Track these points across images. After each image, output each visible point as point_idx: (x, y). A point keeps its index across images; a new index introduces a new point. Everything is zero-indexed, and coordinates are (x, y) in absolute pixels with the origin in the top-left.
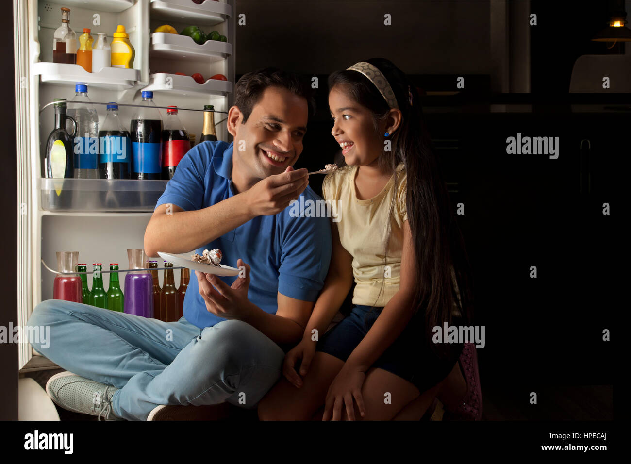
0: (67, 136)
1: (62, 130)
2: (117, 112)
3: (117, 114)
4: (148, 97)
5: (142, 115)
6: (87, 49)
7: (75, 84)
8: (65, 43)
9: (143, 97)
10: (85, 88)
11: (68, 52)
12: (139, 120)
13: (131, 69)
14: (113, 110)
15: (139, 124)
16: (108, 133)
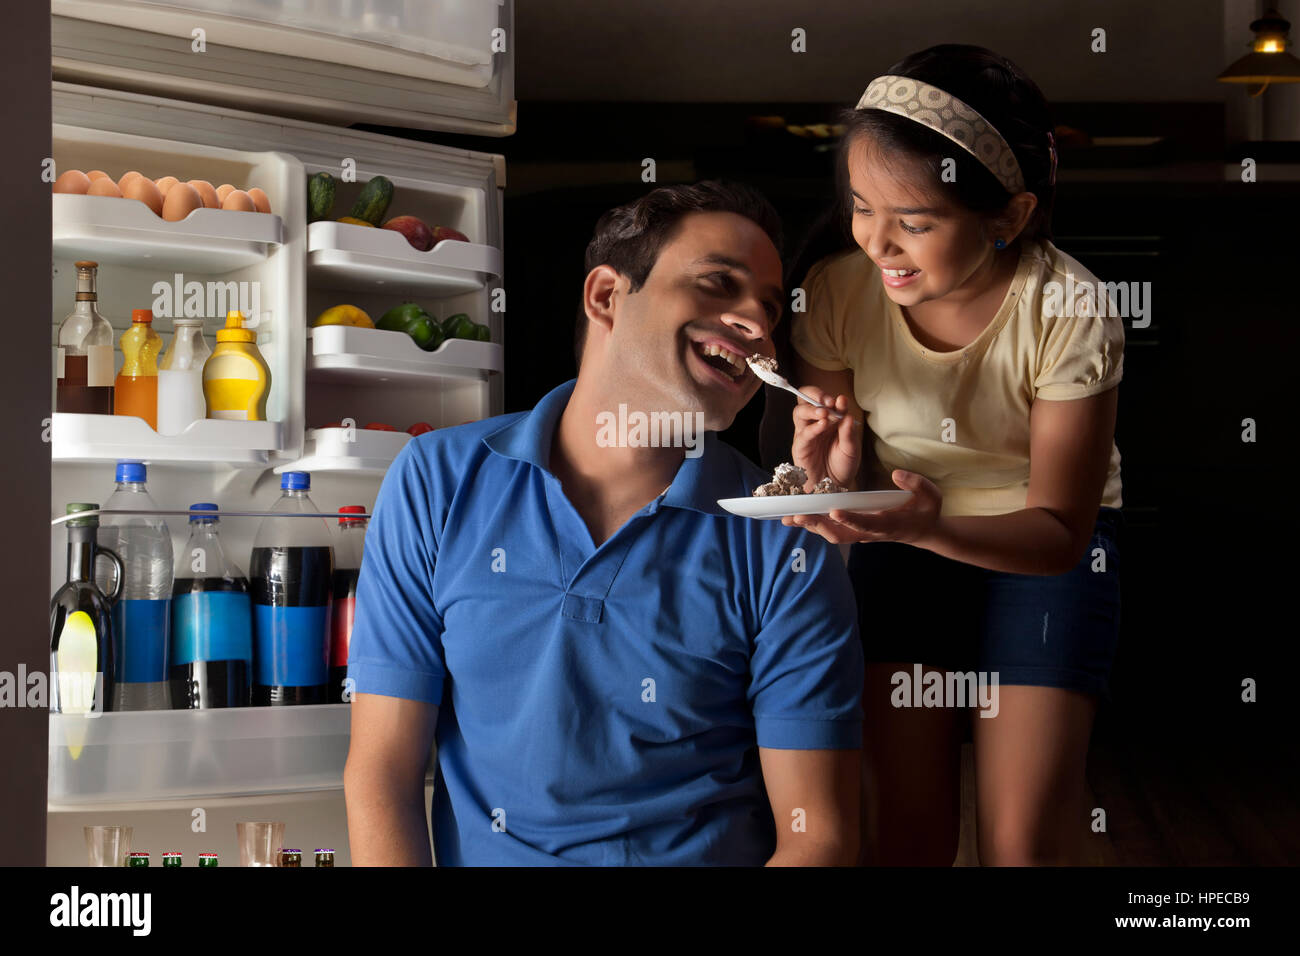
0: (99, 599)
1: (87, 585)
2: (217, 527)
3: (217, 533)
4: (296, 488)
5: (284, 535)
6: (142, 368)
7: (115, 463)
8: (86, 357)
9: (284, 487)
10: (140, 472)
11: (93, 381)
12: (276, 549)
13: (262, 422)
14: (205, 523)
15: (275, 555)
16: (195, 585)
